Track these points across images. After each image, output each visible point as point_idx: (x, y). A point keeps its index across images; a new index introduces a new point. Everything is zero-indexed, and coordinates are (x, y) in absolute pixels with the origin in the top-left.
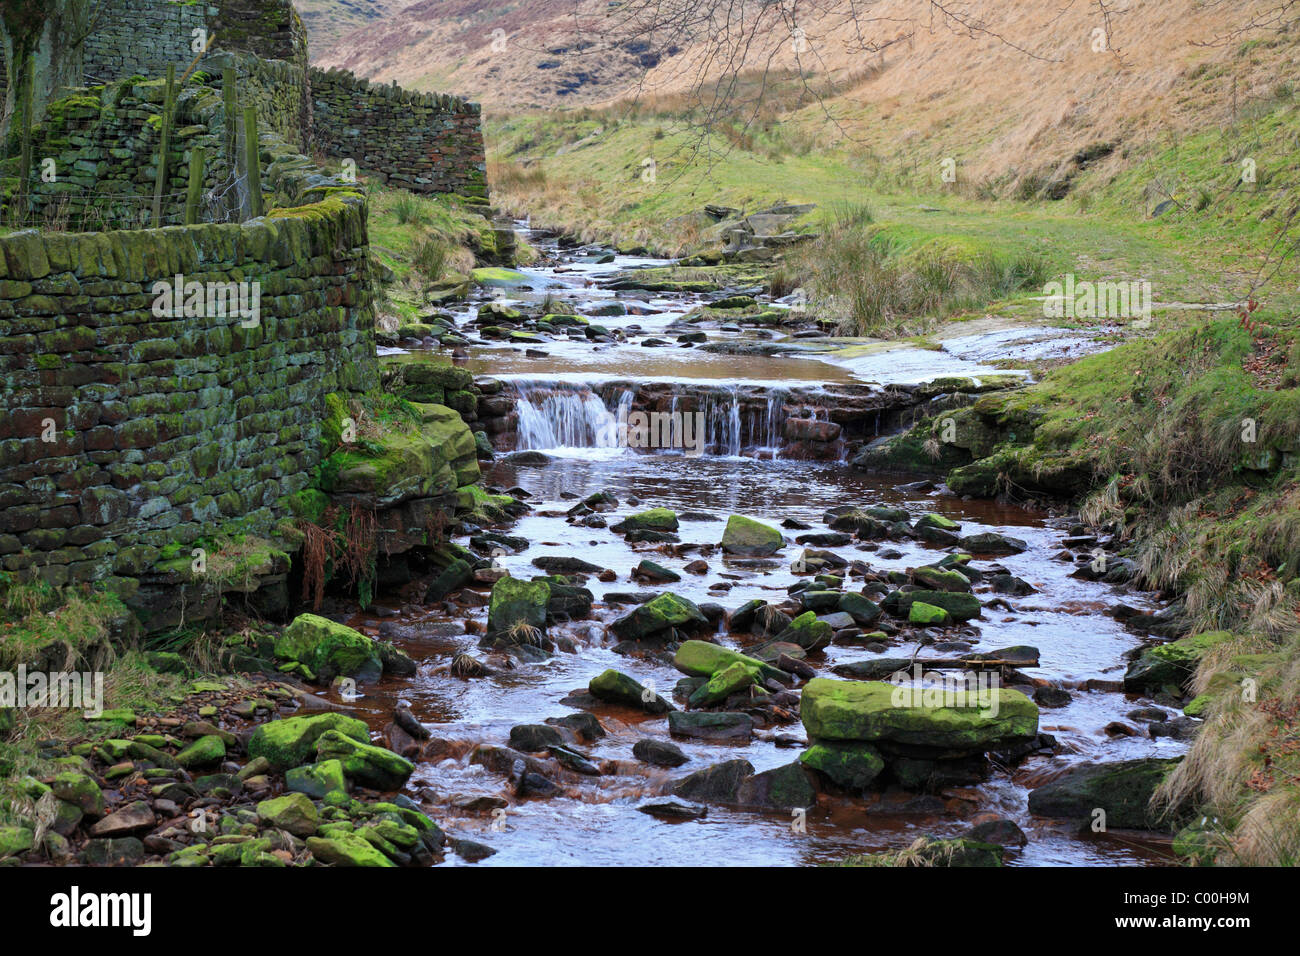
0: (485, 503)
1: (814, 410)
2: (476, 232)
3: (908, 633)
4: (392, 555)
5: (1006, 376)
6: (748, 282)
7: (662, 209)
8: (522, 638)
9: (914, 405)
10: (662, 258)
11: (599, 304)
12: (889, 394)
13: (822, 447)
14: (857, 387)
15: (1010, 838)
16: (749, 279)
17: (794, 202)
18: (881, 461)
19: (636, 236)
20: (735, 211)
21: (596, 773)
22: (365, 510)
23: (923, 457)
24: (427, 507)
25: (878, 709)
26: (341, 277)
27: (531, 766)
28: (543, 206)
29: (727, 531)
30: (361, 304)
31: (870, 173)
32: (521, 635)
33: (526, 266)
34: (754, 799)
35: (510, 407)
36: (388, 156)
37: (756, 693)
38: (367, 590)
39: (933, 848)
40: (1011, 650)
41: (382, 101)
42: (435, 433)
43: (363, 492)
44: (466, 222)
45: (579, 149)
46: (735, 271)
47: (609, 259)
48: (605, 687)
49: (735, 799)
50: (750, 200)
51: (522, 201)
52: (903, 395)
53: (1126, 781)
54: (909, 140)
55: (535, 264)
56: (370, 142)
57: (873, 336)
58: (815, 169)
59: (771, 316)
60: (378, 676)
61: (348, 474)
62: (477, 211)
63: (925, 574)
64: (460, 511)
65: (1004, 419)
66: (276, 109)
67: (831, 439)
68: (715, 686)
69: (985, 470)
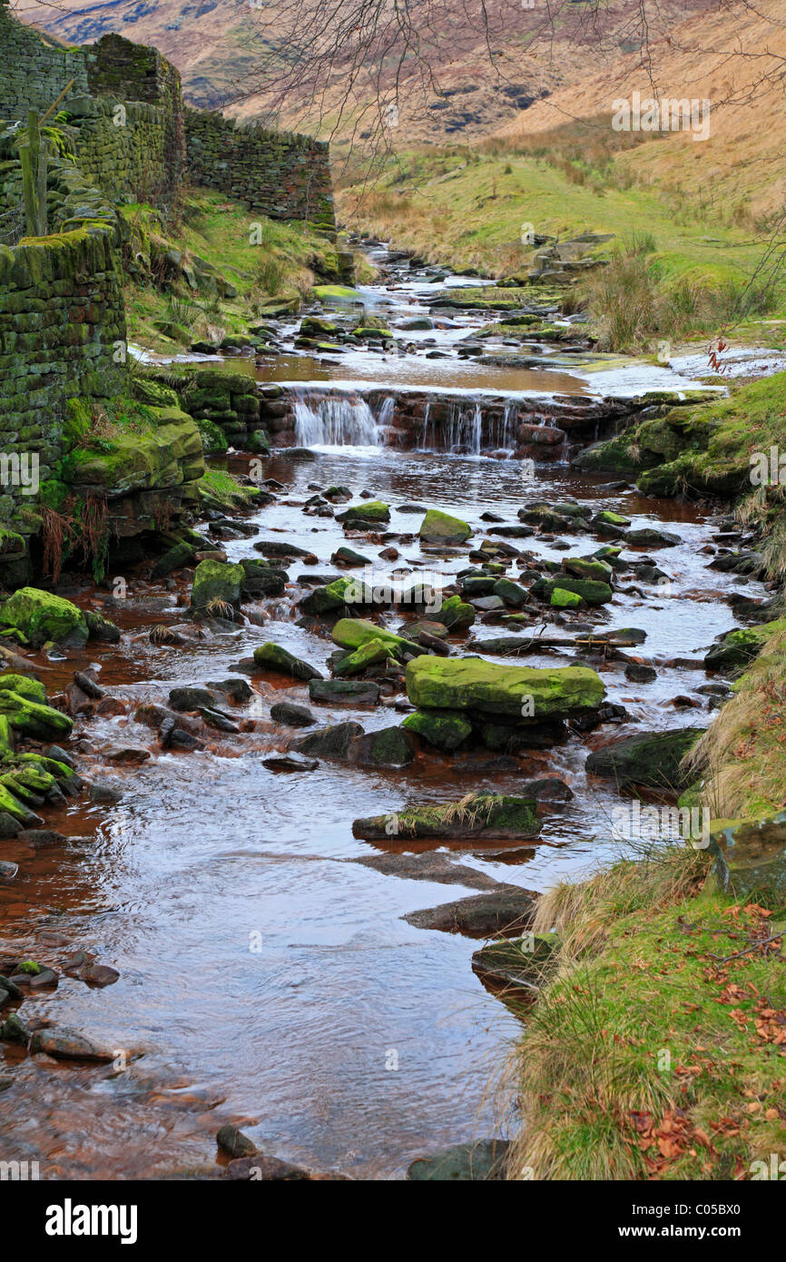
0: (234, 494)
1: (543, 417)
2: (321, 254)
3: (548, 614)
4: (122, 538)
5: (707, 391)
6: (547, 301)
7: (495, 236)
8: (217, 612)
9: (628, 415)
10: (489, 278)
11: (409, 319)
12: (607, 405)
13: (549, 450)
14: (581, 398)
15: (557, 793)
16: (549, 298)
17: (598, 232)
18: (592, 463)
19: (470, 260)
20: (552, 239)
21: (235, 731)
22: (98, 499)
23: (626, 460)
24: (156, 498)
25: (465, 683)
26: (84, 298)
27: (179, 723)
28: (403, 231)
29: (424, 522)
30: (106, 322)
31: (675, 207)
32: (216, 610)
33: (365, 284)
34: (361, 756)
35: (289, 410)
36: (251, 186)
37: (390, 665)
38: (100, 567)
39: (478, 802)
40: (622, 631)
41: (245, 138)
42: (167, 435)
43: (97, 484)
44: (314, 246)
45: (446, 181)
46: (537, 292)
47: (440, 279)
48: (263, 657)
49: (345, 755)
50: (566, 229)
51: (387, 226)
52: (618, 406)
53: (662, 747)
54: (712, 178)
55: (374, 283)
56: (236, 174)
57: (623, 353)
58: (631, 203)
59: (551, 333)
60: (83, 642)
61: (83, 468)
62: (324, 236)
63: (574, 564)
64: (186, 502)
65: (688, 429)
66: (135, 145)
67: (556, 443)
68: (356, 659)
69: (667, 474)
